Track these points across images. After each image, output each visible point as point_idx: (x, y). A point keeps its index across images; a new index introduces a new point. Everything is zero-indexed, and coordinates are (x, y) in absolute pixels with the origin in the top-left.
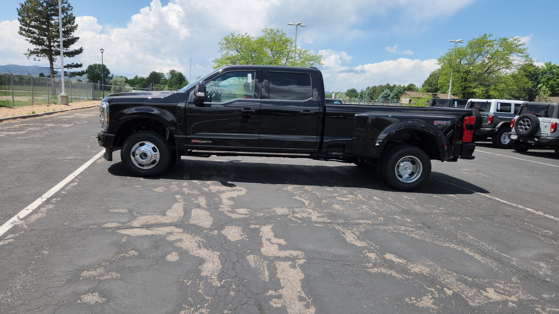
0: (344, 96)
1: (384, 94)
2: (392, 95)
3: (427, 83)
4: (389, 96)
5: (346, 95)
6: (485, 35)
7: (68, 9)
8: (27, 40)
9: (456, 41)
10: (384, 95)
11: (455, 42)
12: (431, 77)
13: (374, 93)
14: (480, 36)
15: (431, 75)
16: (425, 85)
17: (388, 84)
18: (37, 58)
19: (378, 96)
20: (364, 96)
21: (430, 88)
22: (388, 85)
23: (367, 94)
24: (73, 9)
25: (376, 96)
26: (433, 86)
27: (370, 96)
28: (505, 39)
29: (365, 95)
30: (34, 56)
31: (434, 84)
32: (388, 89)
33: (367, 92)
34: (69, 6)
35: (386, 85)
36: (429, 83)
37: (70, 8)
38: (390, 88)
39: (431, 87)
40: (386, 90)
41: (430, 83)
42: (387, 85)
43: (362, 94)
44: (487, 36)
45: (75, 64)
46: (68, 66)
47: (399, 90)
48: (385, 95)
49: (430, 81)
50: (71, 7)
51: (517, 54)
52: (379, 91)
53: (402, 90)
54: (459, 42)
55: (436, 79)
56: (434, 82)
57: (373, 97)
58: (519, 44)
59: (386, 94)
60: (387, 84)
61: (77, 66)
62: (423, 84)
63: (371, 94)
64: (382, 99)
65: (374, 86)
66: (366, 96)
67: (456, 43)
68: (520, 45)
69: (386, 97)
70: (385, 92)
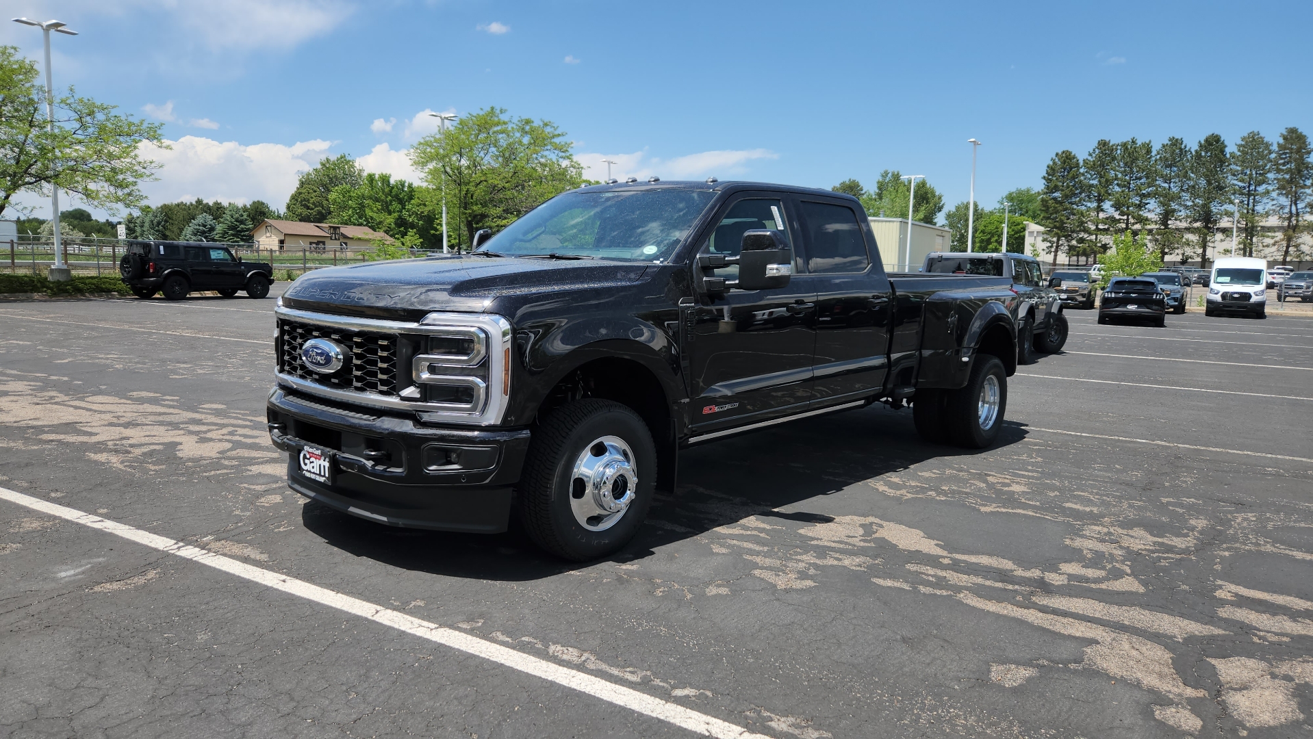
0: (67, 230)
1: (199, 225)
2: (219, 228)
3: (297, 200)
4: (212, 229)
5: (71, 227)
6: (492, 108)
9: (443, 116)
10: (197, 227)
11: (441, 117)
12: (304, 186)
13: (166, 221)
14: (482, 109)
15: (302, 184)
16: (294, 204)
17: (198, 199)
19: (181, 230)
20: (138, 229)
21: (305, 212)
22: (199, 202)
23: (147, 225)
25: (175, 229)
26: (313, 207)
27: (156, 231)
28: (528, 122)
29: (142, 226)
31: (314, 203)
32: (206, 212)
33: (147, 220)
35: (194, 203)
36: (301, 201)
38: (210, 210)
39: (309, 211)
40: (201, 216)
41: (305, 200)
42: (196, 202)
43: (132, 225)
44: (498, 112)
47: (237, 215)
48: (201, 228)
49: (303, 195)
51: (556, 152)
52: (181, 218)
53: (245, 217)
54: (447, 118)
55: (315, 191)
56: (312, 198)
57: (168, 233)
58: (557, 133)
59: (205, 226)
60: (196, 199)
62: (288, 201)
63: (159, 223)
64: (194, 238)
65: (165, 205)
66: (145, 229)
67: (443, 119)
68: (559, 135)
69: (203, 232)
70: (200, 219)
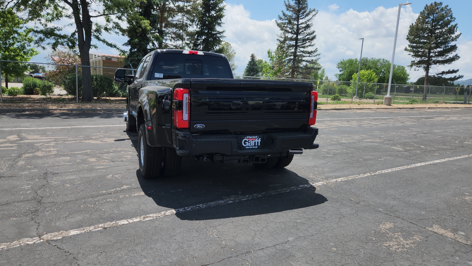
7: (451, 21)
8: (409, 54)
18: (417, 68)
24: (455, 20)
30: (414, 67)
34: (451, 18)
37: (452, 20)
45: (451, 70)
46: (443, 73)
50: (454, 18)
61: (454, 72)
